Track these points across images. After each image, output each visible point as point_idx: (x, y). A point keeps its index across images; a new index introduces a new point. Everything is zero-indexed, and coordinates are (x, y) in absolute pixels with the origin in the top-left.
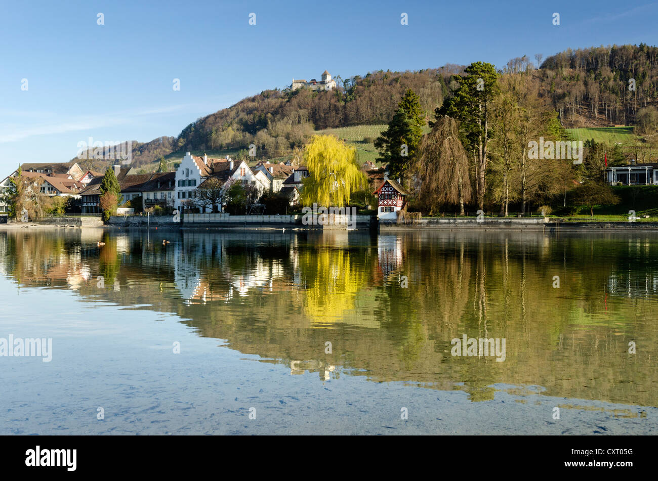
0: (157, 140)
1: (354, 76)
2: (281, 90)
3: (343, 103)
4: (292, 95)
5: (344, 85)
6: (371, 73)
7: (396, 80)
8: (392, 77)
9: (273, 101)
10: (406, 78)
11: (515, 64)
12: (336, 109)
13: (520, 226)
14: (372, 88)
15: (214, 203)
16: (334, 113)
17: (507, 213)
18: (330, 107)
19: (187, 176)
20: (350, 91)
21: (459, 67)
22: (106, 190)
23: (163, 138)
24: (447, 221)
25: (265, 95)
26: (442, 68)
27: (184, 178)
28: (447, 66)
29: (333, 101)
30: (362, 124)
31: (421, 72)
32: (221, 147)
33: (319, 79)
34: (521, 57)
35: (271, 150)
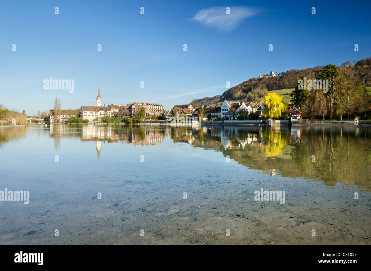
0: (215, 96)
1: (282, 72)
2: (256, 78)
3: (278, 82)
4: (260, 80)
5: (279, 75)
6: (288, 71)
7: (298, 73)
8: (296, 72)
9: (253, 82)
10: (302, 72)
11: (345, 64)
12: (276, 84)
13: (347, 124)
14: (289, 76)
15: (233, 116)
16: (275, 85)
17: (342, 119)
18: (273, 83)
19: (225, 108)
20: (281, 77)
21: (322, 67)
22: (200, 113)
23: (217, 96)
24: (318, 122)
25: (251, 80)
26: (316, 67)
27: (224, 108)
28: (318, 67)
29: (274, 81)
30: (285, 88)
31: (307, 69)
32: (236, 98)
33: (270, 74)
34: (347, 61)
35: (253, 99)
